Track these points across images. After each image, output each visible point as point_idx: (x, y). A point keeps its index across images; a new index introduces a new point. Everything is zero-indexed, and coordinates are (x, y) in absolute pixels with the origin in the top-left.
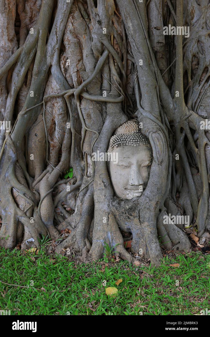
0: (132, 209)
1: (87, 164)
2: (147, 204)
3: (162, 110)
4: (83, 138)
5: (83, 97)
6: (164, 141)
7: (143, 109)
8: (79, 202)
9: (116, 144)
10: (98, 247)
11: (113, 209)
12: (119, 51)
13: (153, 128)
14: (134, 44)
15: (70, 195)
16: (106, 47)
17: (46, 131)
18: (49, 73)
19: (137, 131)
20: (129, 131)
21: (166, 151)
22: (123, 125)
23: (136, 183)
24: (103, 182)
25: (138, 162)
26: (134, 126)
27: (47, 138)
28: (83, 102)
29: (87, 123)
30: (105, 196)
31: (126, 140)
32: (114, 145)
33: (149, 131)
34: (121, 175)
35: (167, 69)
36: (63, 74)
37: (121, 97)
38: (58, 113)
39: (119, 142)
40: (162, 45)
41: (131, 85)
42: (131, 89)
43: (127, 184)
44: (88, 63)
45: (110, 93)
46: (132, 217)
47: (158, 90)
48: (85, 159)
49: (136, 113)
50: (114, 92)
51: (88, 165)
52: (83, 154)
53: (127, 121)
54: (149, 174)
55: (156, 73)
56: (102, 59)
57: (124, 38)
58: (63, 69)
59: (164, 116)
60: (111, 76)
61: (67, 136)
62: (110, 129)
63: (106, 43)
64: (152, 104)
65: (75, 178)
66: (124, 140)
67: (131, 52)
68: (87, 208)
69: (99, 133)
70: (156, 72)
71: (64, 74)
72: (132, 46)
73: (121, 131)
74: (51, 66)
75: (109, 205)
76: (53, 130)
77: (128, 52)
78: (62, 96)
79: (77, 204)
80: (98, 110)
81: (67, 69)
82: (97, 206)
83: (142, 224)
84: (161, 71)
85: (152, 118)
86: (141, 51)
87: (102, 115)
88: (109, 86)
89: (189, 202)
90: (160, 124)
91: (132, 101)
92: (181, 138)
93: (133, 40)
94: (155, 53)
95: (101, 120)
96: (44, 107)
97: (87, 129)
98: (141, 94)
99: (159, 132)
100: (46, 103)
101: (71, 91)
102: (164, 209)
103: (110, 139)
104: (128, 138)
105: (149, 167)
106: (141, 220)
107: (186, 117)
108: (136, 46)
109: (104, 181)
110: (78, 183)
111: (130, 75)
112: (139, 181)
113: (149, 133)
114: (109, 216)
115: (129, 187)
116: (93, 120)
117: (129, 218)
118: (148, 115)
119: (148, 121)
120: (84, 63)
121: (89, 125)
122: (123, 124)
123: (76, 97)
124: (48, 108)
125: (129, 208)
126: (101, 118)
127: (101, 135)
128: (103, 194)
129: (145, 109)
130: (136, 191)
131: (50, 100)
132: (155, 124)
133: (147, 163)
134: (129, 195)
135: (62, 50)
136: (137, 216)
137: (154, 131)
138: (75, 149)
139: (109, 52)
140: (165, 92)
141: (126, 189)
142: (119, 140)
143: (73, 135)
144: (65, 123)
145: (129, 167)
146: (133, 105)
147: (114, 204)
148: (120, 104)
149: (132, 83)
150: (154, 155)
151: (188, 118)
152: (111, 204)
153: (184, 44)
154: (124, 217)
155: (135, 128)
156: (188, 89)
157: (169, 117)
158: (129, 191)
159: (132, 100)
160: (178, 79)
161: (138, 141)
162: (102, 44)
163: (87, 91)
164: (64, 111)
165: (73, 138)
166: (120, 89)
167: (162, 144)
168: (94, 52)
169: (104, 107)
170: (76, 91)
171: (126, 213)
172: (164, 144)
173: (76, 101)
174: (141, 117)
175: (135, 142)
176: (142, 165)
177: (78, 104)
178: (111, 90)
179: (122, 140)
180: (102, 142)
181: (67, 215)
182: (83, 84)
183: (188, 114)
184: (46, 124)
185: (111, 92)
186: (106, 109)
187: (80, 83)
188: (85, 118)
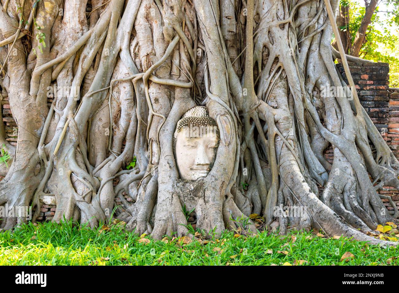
0: (197, 190)
1: (152, 152)
2: (213, 183)
3: (231, 99)
4: (149, 124)
5: (151, 81)
6: (232, 124)
7: (212, 94)
8: (141, 190)
9: (183, 125)
10: (160, 226)
11: (178, 190)
12: (190, 37)
13: (221, 111)
14: (205, 31)
15: (133, 184)
16: (177, 32)
17: (111, 117)
18: (118, 58)
19: (205, 115)
20: (197, 115)
21: (233, 135)
22: (191, 110)
23: (202, 163)
24: (168, 163)
25: (204, 142)
26: (203, 111)
27: (111, 124)
28: (151, 87)
29: (154, 107)
30: (170, 176)
31: (194, 121)
32: (181, 127)
33: (217, 114)
34: (187, 155)
35: (237, 58)
36: (132, 59)
37: (190, 83)
38: (125, 98)
39: (186, 123)
40: (232, 34)
41: (201, 74)
42: (201, 78)
43: (193, 164)
44: (158, 47)
45: (179, 79)
46: (196, 198)
47: (227, 77)
48: (150, 148)
49: (205, 101)
50: (183, 77)
51: (153, 154)
52: (149, 141)
53: (195, 107)
54: (215, 156)
55: (226, 60)
56: (173, 44)
57: (196, 25)
58: (132, 54)
59: (233, 106)
60: (181, 61)
61: (132, 123)
62: (178, 113)
63: (178, 28)
64: (220, 89)
65: (138, 169)
66: (192, 121)
67: (202, 40)
68: (150, 192)
69: (166, 118)
70: (226, 58)
71: (134, 59)
72: (203, 33)
73: (188, 115)
74: (121, 50)
75: (173, 186)
76: (118, 117)
77: (198, 40)
78: (131, 81)
79: (139, 193)
80: (166, 95)
81: (137, 53)
82: (161, 187)
83: (207, 204)
84: (232, 60)
85: (222, 102)
86: (212, 37)
87: (170, 100)
88: (179, 71)
89: (257, 194)
90: (228, 108)
91: (201, 91)
92: (250, 130)
93: (204, 27)
94: (226, 41)
95: (169, 105)
96: (111, 91)
97: (154, 113)
98: (210, 82)
99: (227, 115)
100: (113, 87)
101: (139, 76)
102: (230, 196)
103: (178, 122)
104: (195, 119)
105: (216, 149)
106: (206, 199)
107: (256, 106)
108: (207, 32)
109: (170, 162)
110: (141, 173)
111: (200, 64)
112: (205, 160)
113: (217, 115)
114: (173, 196)
115: (195, 167)
116: (161, 105)
117: (193, 199)
118: (217, 99)
119: (217, 104)
120: (154, 47)
121: (156, 109)
122: (191, 108)
123: (144, 81)
124: (115, 93)
125: (194, 189)
126: (169, 103)
127: (168, 118)
128: (168, 174)
129: (214, 93)
130: (202, 171)
131: (117, 85)
132: (223, 108)
133: (214, 144)
134: (195, 175)
135: (133, 34)
136: (202, 196)
137: (222, 113)
138: (139, 137)
139: (180, 38)
140: (235, 80)
141: (191, 169)
142: (187, 122)
143: (139, 122)
144: (131, 109)
145: (195, 147)
146: (202, 94)
147: (178, 185)
148: (189, 90)
149: (202, 72)
150: (222, 137)
151: (257, 107)
152: (175, 185)
153: (255, 34)
154: (188, 198)
155: (203, 112)
156: (259, 79)
157: (238, 107)
158: (194, 171)
159: (201, 89)
160: (248, 67)
161: (205, 123)
162: (174, 29)
163: (156, 75)
164: (131, 96)
165: (139, 125)
166: (190, 74)
167: (230, 127)
168: (165, 36)
169: (172, 93)
170: (145, 75)
171: (190, 194)
172: (232, 127)
173: (143, 86)
174: (209, 102)
175: (203, 123)
176: (209, 146)
177: (146, 88)
178: (180, 76)
179: (189, 121)
180: (169, 125)
181: (127, 205)
182: (153, 66)
183: (257, 103)
184: (111, 109)
185: (181, 77)
186: (174, 94)
187: (148, 66)
188: (152, 103)
